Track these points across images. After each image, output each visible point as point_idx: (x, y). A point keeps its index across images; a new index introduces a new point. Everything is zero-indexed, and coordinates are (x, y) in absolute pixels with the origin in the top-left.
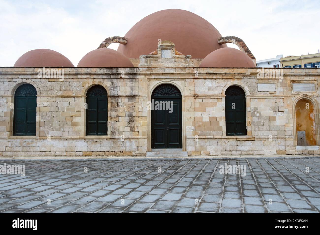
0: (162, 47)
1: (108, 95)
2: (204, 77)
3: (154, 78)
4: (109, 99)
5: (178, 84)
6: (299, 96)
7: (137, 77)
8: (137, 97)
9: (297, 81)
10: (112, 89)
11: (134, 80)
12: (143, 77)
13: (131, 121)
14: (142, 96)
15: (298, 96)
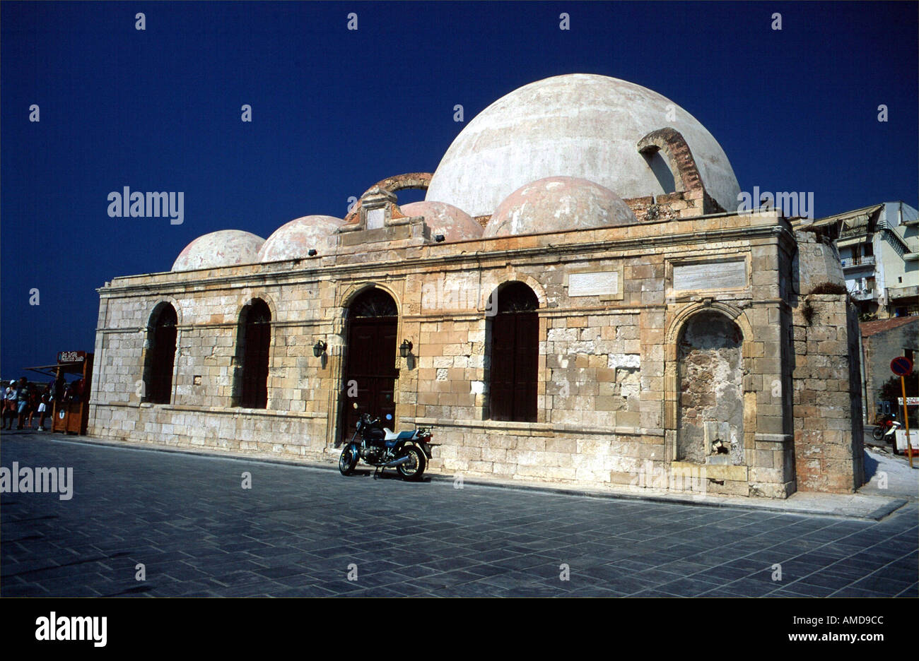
0: (366, 205)
1: (273, 319)
2: (443, 268)
3: (347, 277)
4: (273, 330)
5: (392, 288)
6: (690, 304)
7: (320, 278)
8: (316, 323)
9: (683, 258)
10: (280, 306)
11: (315, 285)
12: (329, 277)
13: (305, 377)
14: (325, 321)
15: (686, 305)
